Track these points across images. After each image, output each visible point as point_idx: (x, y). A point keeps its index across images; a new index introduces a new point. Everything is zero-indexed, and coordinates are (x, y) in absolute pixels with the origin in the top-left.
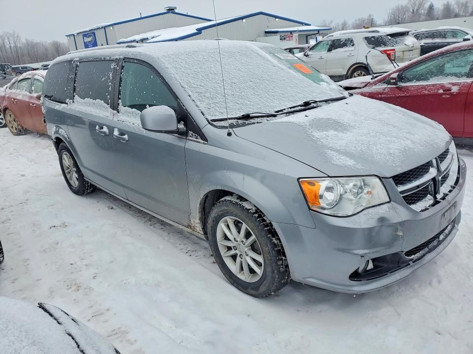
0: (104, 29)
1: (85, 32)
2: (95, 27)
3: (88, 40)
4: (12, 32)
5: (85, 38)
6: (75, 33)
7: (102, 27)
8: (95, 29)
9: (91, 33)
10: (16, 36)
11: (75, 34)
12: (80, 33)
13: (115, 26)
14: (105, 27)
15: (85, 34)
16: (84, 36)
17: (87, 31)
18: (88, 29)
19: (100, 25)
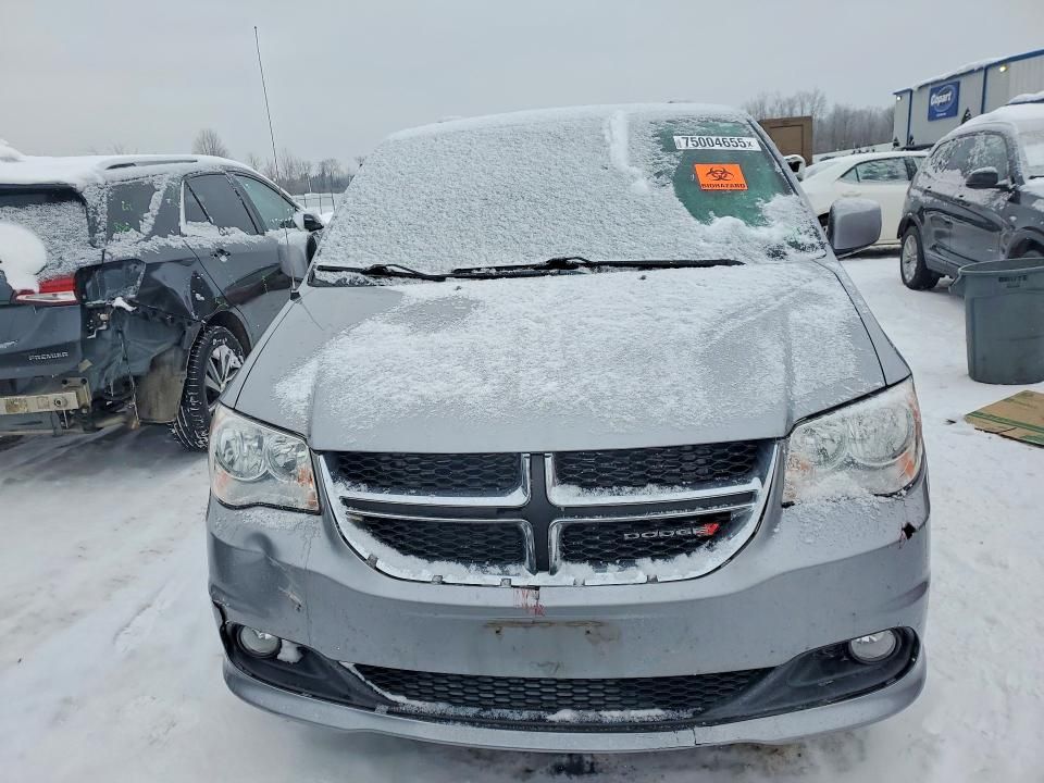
0: (983, 73)
1: (937, 82)
2: (963, 68)
3: (938, 100)
4: (812, 92)
5: (934, 96)
6: (914, 86)
7: (980, 69)
8: (962, 75)
9: (953, 84)
10: (818, 98)
11: (915, 89)
12: (927, 85)
13: (1013, 64)
14: (986, 69)
15: (936, 87)
16: (933, 91)
17: (942, 81)
18: (944, 76)
19: (976, 64)
